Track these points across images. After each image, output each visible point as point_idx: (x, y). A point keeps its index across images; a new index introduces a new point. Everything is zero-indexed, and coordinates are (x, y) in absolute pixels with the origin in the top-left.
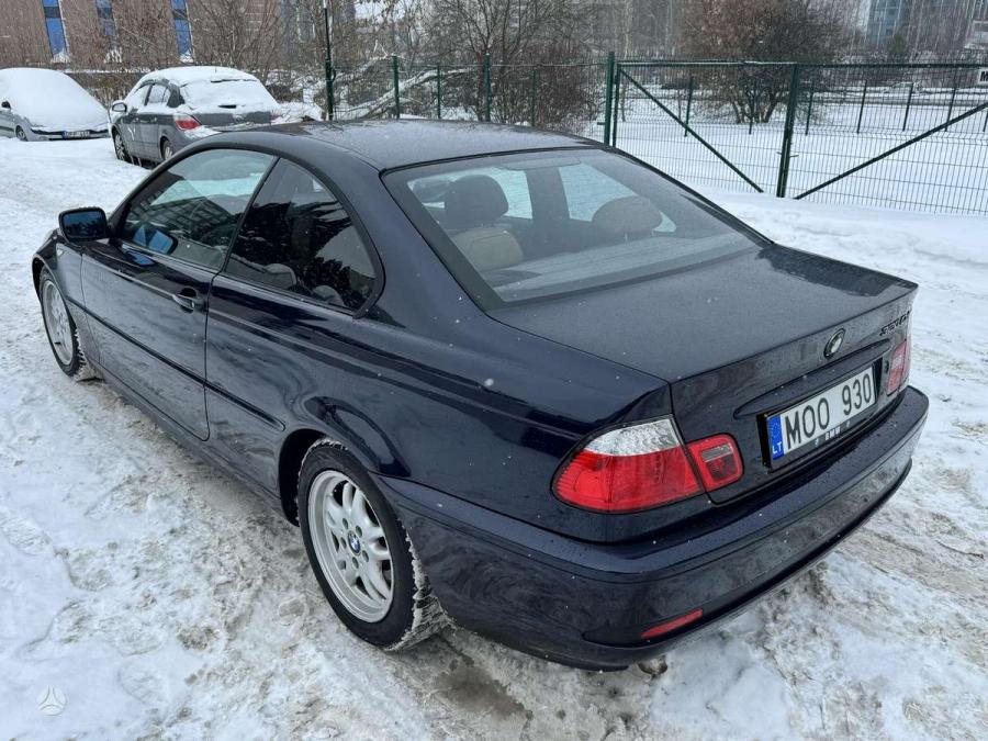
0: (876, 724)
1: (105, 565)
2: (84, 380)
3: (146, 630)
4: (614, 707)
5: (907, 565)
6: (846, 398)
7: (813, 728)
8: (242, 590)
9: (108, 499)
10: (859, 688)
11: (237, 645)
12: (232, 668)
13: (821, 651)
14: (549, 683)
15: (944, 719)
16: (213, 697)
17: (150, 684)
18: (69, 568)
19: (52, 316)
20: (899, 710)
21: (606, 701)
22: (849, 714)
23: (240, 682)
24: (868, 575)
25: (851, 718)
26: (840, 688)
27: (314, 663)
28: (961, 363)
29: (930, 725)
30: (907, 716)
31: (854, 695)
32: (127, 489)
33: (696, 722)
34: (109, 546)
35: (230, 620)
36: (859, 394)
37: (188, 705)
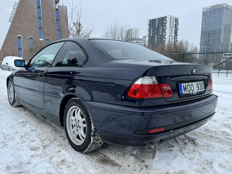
0: (212, 167)
1: (14, 136)
2: (15, 107)
3: (22, 147)
4: (143, 164)
5: (217, 141)
6: (198, 86)
7: (195, 168)
8: (48, 141)
9: (17, 125)
10: (207, 161)
11: (45, 150)
12: (43, 154)
13: (196, 154)
14: (126, 160)
15: (230, 167)
16: (37, 160)
17: (21, 157)
18: (4, 136)
19: (10, 92)
20: (218, 166)
21: (141, 163)
22: (204, 165)
23: (45, 157)
24: (207, 142)
25: (205, 166)
26: (202, 161)
27: (65, 154)
28: (226, 108)
29: (226, 169)
30: (220, 167)
31: (206, 162)
32: (22, 124)
33: (164, 167)
34: (16, 133)
35: (44, 146)
36: (201, 86)
37: (30, 162)
